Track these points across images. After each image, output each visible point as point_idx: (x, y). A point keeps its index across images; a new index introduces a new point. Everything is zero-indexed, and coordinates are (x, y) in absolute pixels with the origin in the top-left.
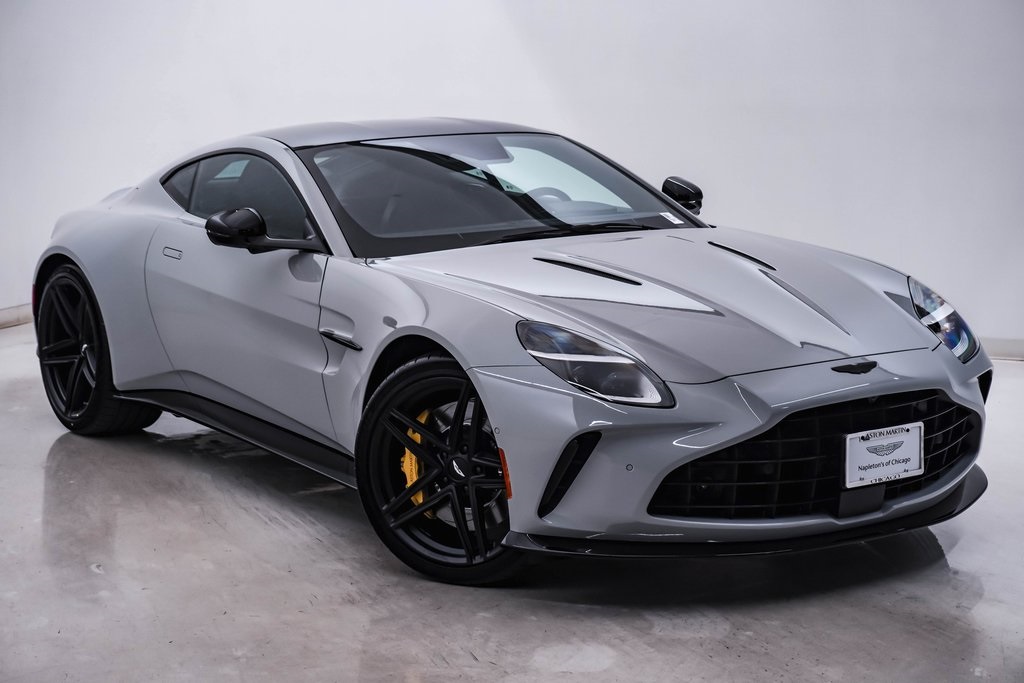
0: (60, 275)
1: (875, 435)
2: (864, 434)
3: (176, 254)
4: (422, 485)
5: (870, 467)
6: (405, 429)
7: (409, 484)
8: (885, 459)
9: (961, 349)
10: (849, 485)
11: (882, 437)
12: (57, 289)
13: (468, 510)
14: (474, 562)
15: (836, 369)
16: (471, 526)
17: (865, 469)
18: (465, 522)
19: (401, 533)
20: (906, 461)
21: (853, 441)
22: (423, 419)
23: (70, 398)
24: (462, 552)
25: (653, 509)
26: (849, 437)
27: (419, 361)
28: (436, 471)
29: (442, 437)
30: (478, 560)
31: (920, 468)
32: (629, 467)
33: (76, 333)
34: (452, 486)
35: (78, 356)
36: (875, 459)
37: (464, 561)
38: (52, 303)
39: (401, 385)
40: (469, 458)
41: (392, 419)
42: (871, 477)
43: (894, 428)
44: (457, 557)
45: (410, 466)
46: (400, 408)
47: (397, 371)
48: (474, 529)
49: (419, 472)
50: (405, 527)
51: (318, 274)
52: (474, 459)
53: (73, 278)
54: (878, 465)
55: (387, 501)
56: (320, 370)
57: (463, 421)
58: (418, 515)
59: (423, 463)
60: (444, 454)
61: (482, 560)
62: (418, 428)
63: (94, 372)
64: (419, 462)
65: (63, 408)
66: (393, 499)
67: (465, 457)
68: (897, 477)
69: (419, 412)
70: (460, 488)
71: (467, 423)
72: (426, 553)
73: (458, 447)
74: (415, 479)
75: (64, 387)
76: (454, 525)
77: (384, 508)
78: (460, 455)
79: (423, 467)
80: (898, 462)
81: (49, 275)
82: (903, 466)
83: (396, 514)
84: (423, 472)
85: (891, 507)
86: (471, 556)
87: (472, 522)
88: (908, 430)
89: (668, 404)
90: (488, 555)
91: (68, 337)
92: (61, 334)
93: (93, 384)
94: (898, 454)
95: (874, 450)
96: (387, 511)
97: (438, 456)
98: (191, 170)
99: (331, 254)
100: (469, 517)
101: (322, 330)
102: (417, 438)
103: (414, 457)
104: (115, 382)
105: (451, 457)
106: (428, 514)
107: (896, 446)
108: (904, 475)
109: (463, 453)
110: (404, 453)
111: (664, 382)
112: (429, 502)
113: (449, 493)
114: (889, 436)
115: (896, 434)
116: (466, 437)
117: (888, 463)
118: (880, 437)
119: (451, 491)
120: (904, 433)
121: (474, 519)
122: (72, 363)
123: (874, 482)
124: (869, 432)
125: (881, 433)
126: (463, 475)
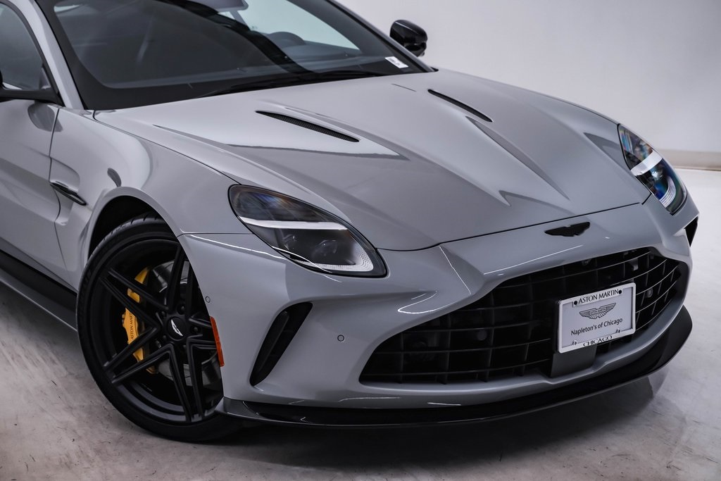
1: (588, 299)
2: (576, 299)
5: (583, 331)
6: (124, 289)
7: (130, 341)
8: (598, 322)
9: (668, 198)
10: (562, 349)
11: (595, 300)
13: (186, 367)
14: (193, 421)
15: (550, 232)
16: (189, 381)
17: (578, 333)
18: (183, 377)
19: (123, 389)
20: (618, 321)
21: (566, 306)
22: (141, 279)
24: (180, 409)
25: (366, 377)
26: (562, 303)
27: (135, 222)
28: (155, 330)
29: (160, 296)
30: (197, 418)
31: (632, 328)
32: (340, 338)
34: (170, 345)
36: (588, 322)
37: (183, 418)
39: (118, 246)
40: (187, 318)
42: (582, 342)
43: (606, 291)
44: (176, 414)
45: (130, 324)
46: (118, 269)
47: (114, 231)
48: (191, 385)
49: (139, 329)
50: (126, 383)
52: (191, 320)
54: (591, 329)
55: (109, 358)
56: (53, 219)
57: (180, 280)
58: (142, 369)
60: (163, 313)
61: (200, 419)
62: (138, 287)
66: (115, 356)
67: (182, 316)
68: (609, 339)
69: (137, 273)
70: (179, 346)
71: (185, 282)
73: (175, 307)
74: (135, 336)
76: (171, 378)
77: (105, 365)
78: (177, 315)
79: (143, 326)
80: (610, 323)
82: (615, 327)
83: (118, 372)
84: (143, 329)
86: (189, 414)
87: (190, 378)
88: (620, 292)
89: (381, 273)
90: (206, 415)
94: (611, 316)
95: (587, 314)
96: (109, 368)
97: (157, 314)
99: (63, 105)
100: (187, 374)
101: (53, 181)
102: (137, 297)
103: (134, 317)
105: (169, 317)
106: (150, 370)
107: (608, 308)
108: (616, 336)
109: (181, 313)
110: (125, 311)
111: (376, 249)
112: (150, 359)
113: (169, 352)
114: (602, 299)
115: (609, 297)
116: (182, 295)
117: (600, 326)
118: (593, 301)
119: (169, 349)
120: (617, 294)
121: (192, 376)
123: (586, 345)
124: (582, 297)
125: (594, 297)
126: (181, 335)
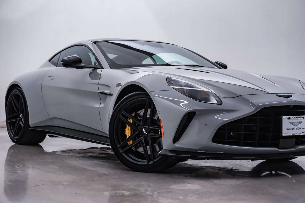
0: (15, 91)
1: (292, 118)
2: (288, 117)
3: (52, 78)
4: (131, 138)
5: (291, 129)
6: (127, 118)
7: (127, 137)
8: (296, 127)
10: (283, 135)
11: (295, 119)
12: (13, 96)
13: (148, 147)
14: (150, 164)
15: (278, 96)
16: (149, 152)
17: (289, 129)
18: (147, 151)
19: (124, 155)
20: (303, 129)
21: (284, 118)
22: (133, 115)
23: (15, 133)
24: (146, 161)
26: (283, 117)
27: (132, 94)
28: (137, 132)
29: (139, 121)
30: (151, 163)
32: (205, 124)
33: (18, 111)
34: (142, 138)
35: (19, 119)
36: (293, 127)
37: (146, 163)
38: (11, 102)
40: (149, 127)
41: (122, 114)
42: (291, 133)
43: (299, 116)
44: (144, 162)
45: (128, 132)
46: (125, 110)
48: (150, 154)
49: (131, 133)
50: (126, 152)
51: (99, 77)
52: (150, 127)
53: (19, 92)
54: (293, 129)
55: (120, 144)
56: (98, 106)
58: (130, 148)
59: (132, 130)
60: (140, 127)
61: (152, 163)
62: (131, 117)
63: (23, 121)
64: (131, 130)
65: (13, 136)
67: (147, 127)
68: (300, 134)
69: (132, 113)
70: (146, 137)
71: (148, 116)
72: (133, 161)
73: (145, 124)
74: (130, 135)
75: (14, 129)
76: (143, 153)
77: (118, 146)
78: (145, 126)
79: (133, 131)
80: (300, 129)
81: (11, 92)
82: (302, 131)
83: (122, 148)
85: (297, 147)
86: (149, 161)
89: (220, 103)
90: (154, 161)
91: (16, 112)
92: (14, 112)
93: (23, 126)
94: (300, 126)
95: (292, 123)
96: (120, 147)
97: (138, 127)
98: (59, 54)
99: (103, 68)
100: (148, 149)
101: (99, 92)
102: (131, 121)
103: (129, 128)
104: (30, 124)
105: (142, 127)
106: (133, 148)
107: (300, 123)
108: (302, 134)
110: (126, 127)
111: (218, 97)
113: (142, 140)
114: (297, 119)
115: (299, 119)
116: (148, 121)
117: (297, 129)
118: (294, 119)
119: (142, 139)
121: (150, 150)
122: (17, 121)
123: (292, 135)
124: (290, 117)
125: (294, 117)
126: (146, 134)
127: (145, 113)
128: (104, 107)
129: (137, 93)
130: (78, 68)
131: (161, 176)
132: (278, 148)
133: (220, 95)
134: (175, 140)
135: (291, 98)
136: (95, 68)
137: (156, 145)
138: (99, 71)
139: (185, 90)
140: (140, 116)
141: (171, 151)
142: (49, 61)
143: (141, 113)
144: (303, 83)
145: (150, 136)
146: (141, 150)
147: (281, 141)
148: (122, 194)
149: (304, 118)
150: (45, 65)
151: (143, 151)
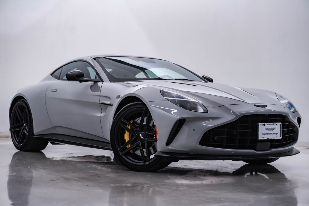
0: (19, 102)
1: (267, 124)
2: (264, 123)
3: (55, 90)
4: (130, 142)
5: (266, 134)
6: (126, 125)
7: (126, 141)
8: (270, 132)
9: (292, 110)
10: (260, 139)
11: (269, 125)
12: (17, 107)
13: (144, 150)
14: (146, 164)
15: (256, 106)
17: (264, 134)
18: (144, 153)
19: (124, 157)
20: (276, 134)
21: (261, 125)
22: (131, 122)
23: (19, 141)
24: (143, 162)
25: (201, 143)
26: (259, 124)
27: (131, 104)
28: (135, 137)
29: (137, 127)
30: (147, 163)
31: (281, 137)
32: (194, 130)
33: (22, 120)
34: (140, 142)
35: (23, 128)
36: (267, 132)
37: (143, 164)
38: (16, 112)
40: (145, 133)
41: (122, 122)
42: (265, 138)
43: (273, 123)
44: (141, 163)
45: (127, 137)
46: (125, 118)
47: (124, 107)
48: (146, 156)
49: (130, 138)
50: (125, 155)
51: (99, 89)
52: (146, 133)
53: (24, 103)
54: (268, 134)
55: (120, 147)
56: (99, 115)
57: (143, 123)
58: (128, 151)
59: (131, 135)
60: (137, 132)
62: (131, 124)
63: (28, 130)
64: (129, 135)
65: (17, 144)
67: (144, 133)
68: (274, 138)
69: (131, 120)
70: (142, 143)
71: (144, 123)
72: (131, 162)
73: (142, 130)
74: (128, 140)
75: (18, 137)
76: (141, 155)
77: (119, 149)
78: (142, 132)
79: (131, 136)
80: (274, 134)
81: (15, 103)
83: (122, 151)
84: (131, 137)
85: (272, 150)
86: (145, 162)
89: (206, 112)
91: (20, 122)
92: (18, 121)
93: (27, 134)
94: (274, 131)
95: (267, 129)
96: (119, 150)
97: (136, 133)
98: (60, 69)
99: (103, 82)
101: (100, 102)
102: (129, 127)
103: (128, 133)
104: (34, 132)
105: (139, 133)
106: (131, 151)
107: (273, 129)
108: (276, 138)
109: (143, 132)
110: (125, 133)
111: (204, 106)
112: (133, 146)
113: (139, 144)
114: (271, 125)
115: (273, 125)
116: (144, 127)
117: (271, 134)
119: (139, 143)
120: (276, 125)
121: (146, 152)
122: (21, 130)
123: (267, 139)
124: (265, 123)
125: (269, 124)
126: (143, 138)
127: (142, 121)
128: (105, 116)
129: (135, 103)
130: (81, 81)
131: (155, 174)
132: (256, 151)
133: (206, 105)
134: (169, 143)
135: (266, 108)
136: (96, 82)
137: (151, 148)
138: (100, 84)
139: (176, 101)
140: (137, 123)
141: (164, 152)
142: (51, 75)
143: (138, 120)
144: (278, 95)
145: (146, 140)
146: (138, 153)
147: (258, 144)
148: (125, 186)
149: (277, 125)
150: (46, 79)
151: (140, 153)
